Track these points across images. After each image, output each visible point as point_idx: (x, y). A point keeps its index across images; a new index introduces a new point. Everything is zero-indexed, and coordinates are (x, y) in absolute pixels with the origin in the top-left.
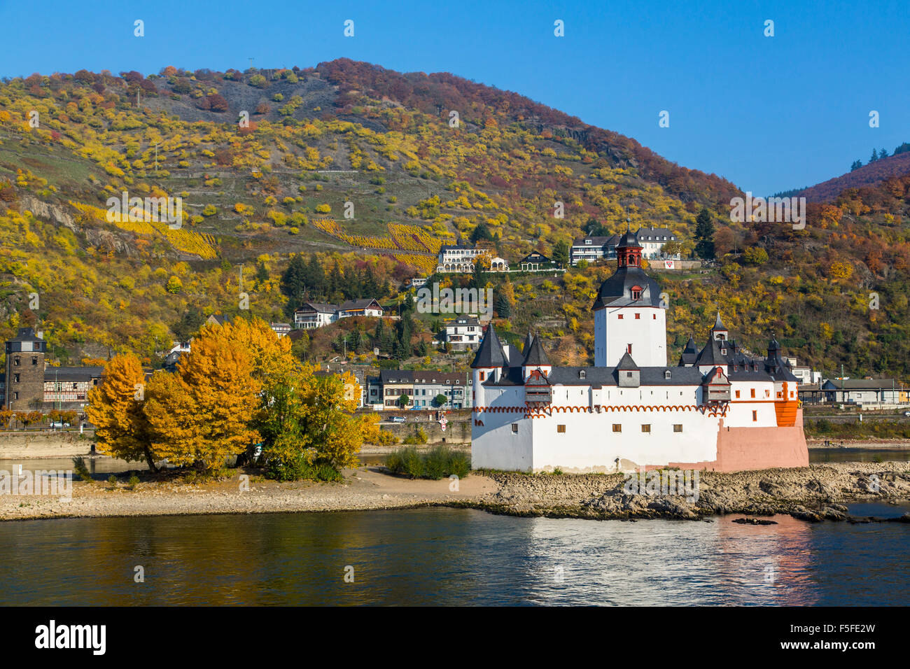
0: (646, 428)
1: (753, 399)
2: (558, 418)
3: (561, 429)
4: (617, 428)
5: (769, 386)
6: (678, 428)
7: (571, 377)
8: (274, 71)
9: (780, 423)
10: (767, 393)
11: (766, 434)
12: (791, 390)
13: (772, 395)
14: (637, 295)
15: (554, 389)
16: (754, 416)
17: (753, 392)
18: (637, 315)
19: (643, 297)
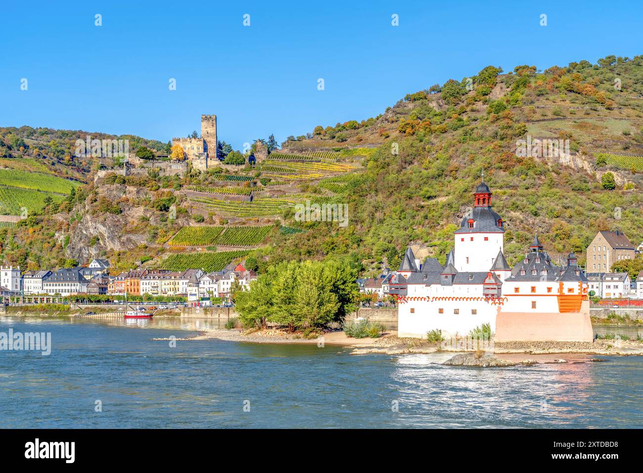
2: (411, 304)
4: (441, 311)
5: (551, 284)
7: (420, 279)
9: (561, 310)
10: (549, 289)
11: (546, 317)
12: (571, 287)
13: (555, 291)
14: (472, 225)
15: (409, 286)
16: (534, 305)
17: (533, 289)
18: (472, 239)
19: (475, 226)
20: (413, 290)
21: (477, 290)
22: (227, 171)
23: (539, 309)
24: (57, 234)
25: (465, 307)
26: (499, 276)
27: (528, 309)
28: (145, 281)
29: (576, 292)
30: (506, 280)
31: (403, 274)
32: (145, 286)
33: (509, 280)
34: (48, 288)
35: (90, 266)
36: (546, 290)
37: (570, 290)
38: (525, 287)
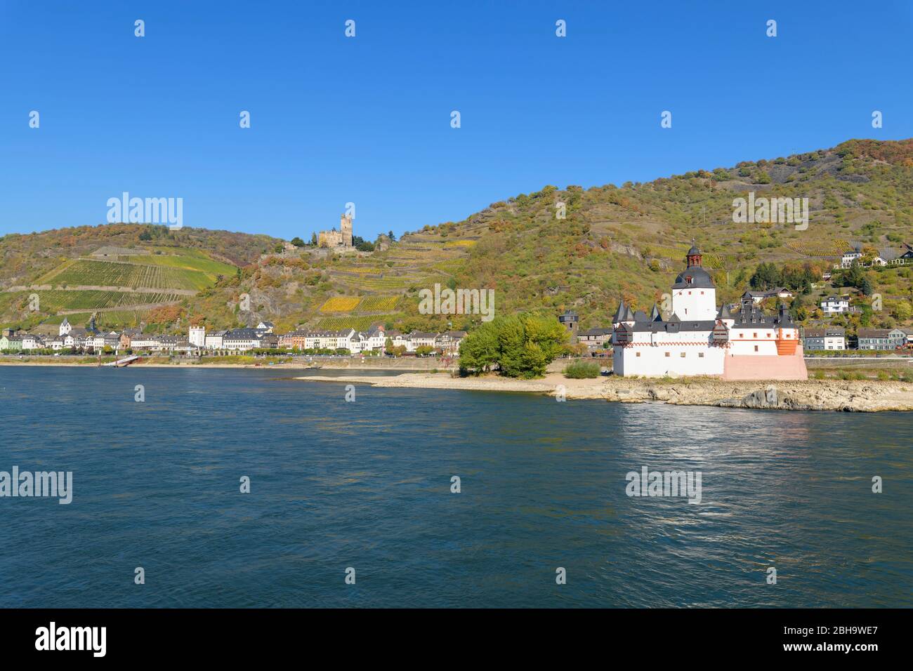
0: (683, 355)
1: (756, 339)
2: (636, 349)
3: (638, 355)
4: (667, 355)
5: (771, 331)
6: (701, 355)
7: (640, 327)
8: (805, 154)
9: (779, 353)
10: (769, 335)
11: (767, 359)
12: (788, 333)
13: (774, 337)
14: (689, 281)
15: (634, 333)
16: (756, 349)
17: (755, 335)
18: (690, 293)
19: (692, 282)
20: (638, 337)
21: (704, 336)
22: (360, 257)
23: (760, 353)
24: (228, 303)
25: (692, 352)
26: (726, 324)
27: (752, 352)
28: (309, 339)
29: (792, 338)
30: (732, 327)
31: (628, 323)
32: (309, 342)
33: (734, 327)
34: (228, 344)
35: (258, 327)
36: (766, 336)
37: (788, 336)
38: (748, 333)
